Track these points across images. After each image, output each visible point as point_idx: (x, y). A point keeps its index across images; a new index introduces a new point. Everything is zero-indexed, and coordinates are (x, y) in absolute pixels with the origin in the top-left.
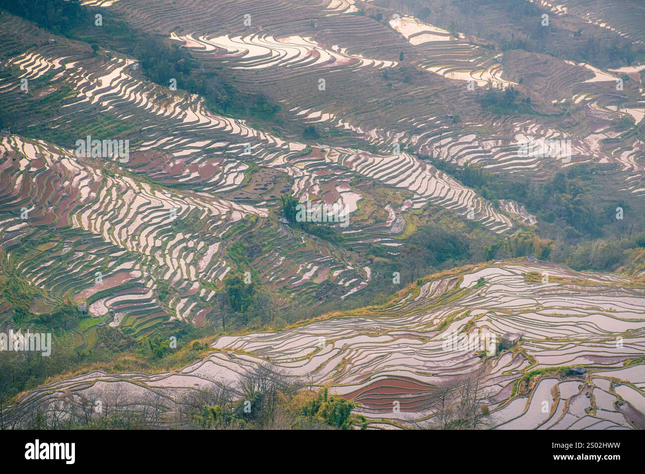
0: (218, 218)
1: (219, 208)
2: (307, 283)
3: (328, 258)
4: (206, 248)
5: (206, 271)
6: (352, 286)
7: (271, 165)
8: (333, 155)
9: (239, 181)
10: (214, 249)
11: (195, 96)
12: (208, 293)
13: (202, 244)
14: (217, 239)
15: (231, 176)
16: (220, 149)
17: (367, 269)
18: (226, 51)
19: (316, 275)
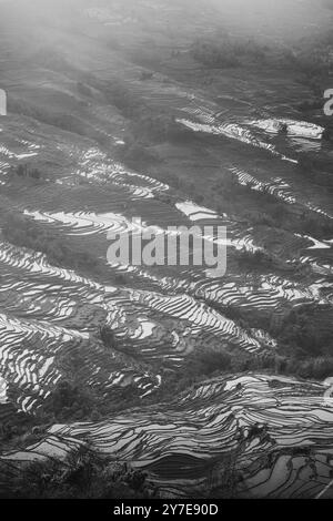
0: (53, 339)
1: (55, 332)
2: (116, 387)
3: (131, 368)
4: (44, 361)
5: (44, 377)
6: (148, 388)
7: (92, 302)
8: (135, 295)
9: (69, 313)
10: (50, 361)
11: (39, 254)
12: (45, 393)
13: (41, 357)
14: (52, 355)
15: (64, 309)
16: (55, 290)
17: (159, 377)
18: (62, 223)
19: (122, 381)
